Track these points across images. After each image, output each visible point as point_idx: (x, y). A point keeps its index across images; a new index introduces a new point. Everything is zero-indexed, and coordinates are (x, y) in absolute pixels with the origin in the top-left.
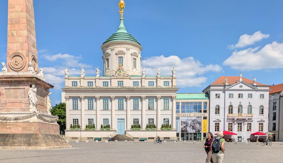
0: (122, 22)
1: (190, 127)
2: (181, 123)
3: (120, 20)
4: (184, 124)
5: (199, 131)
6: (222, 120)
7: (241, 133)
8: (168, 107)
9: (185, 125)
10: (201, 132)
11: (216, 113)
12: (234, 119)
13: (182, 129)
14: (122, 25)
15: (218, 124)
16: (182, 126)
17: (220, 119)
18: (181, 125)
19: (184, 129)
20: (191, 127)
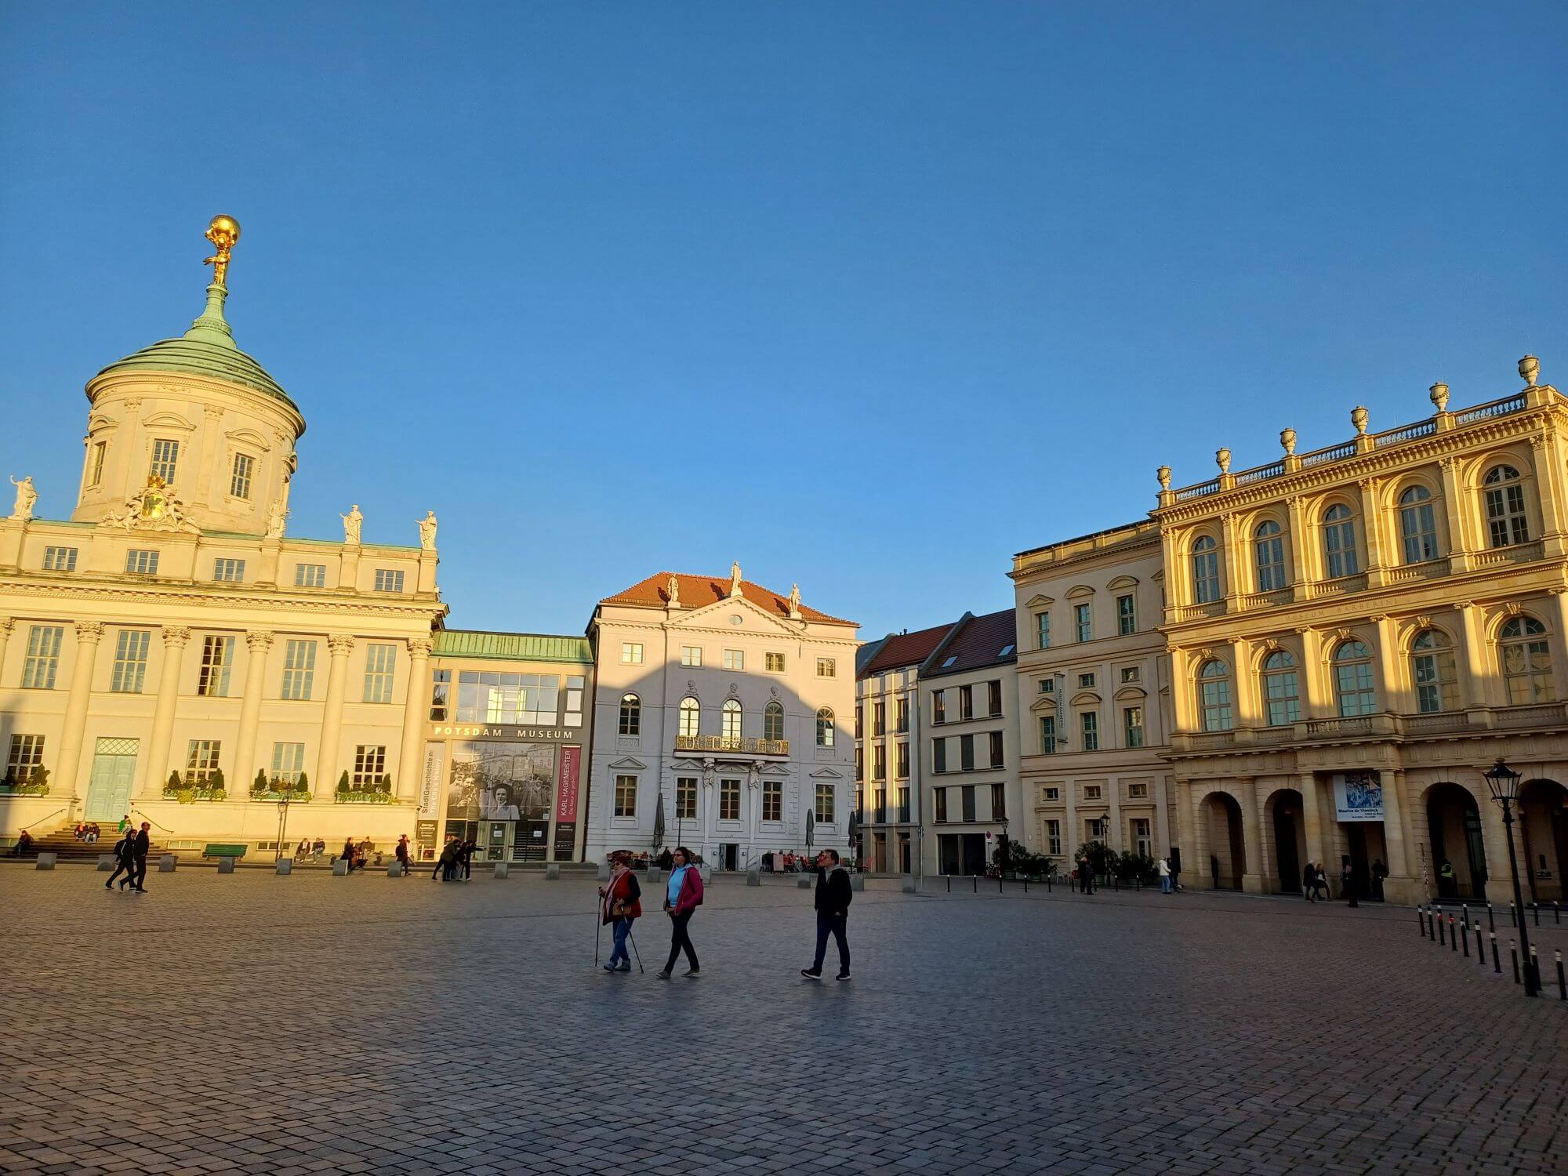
0: (215, 300)
1: (495, 789)
2: (448, 771)
3: (208, 291)
4: (467, 776)
5: (539, 813)
6: (653, 763)
7: (735, 827)
8: (389, 692)
9: (470, 780)
10: (545, 817)
11: (623, 730)
12: (701, 760)
13: (452, 800)
14: (213, 311)
15: (633, 780)
16: (454, 789)
17: (638, 759)
18: (452, 781)
19: (462, 803)
20: (501, 790)
